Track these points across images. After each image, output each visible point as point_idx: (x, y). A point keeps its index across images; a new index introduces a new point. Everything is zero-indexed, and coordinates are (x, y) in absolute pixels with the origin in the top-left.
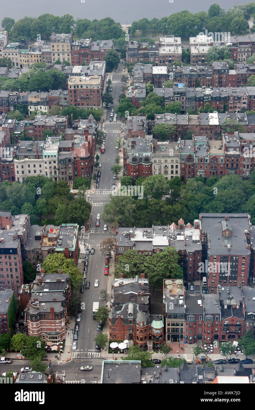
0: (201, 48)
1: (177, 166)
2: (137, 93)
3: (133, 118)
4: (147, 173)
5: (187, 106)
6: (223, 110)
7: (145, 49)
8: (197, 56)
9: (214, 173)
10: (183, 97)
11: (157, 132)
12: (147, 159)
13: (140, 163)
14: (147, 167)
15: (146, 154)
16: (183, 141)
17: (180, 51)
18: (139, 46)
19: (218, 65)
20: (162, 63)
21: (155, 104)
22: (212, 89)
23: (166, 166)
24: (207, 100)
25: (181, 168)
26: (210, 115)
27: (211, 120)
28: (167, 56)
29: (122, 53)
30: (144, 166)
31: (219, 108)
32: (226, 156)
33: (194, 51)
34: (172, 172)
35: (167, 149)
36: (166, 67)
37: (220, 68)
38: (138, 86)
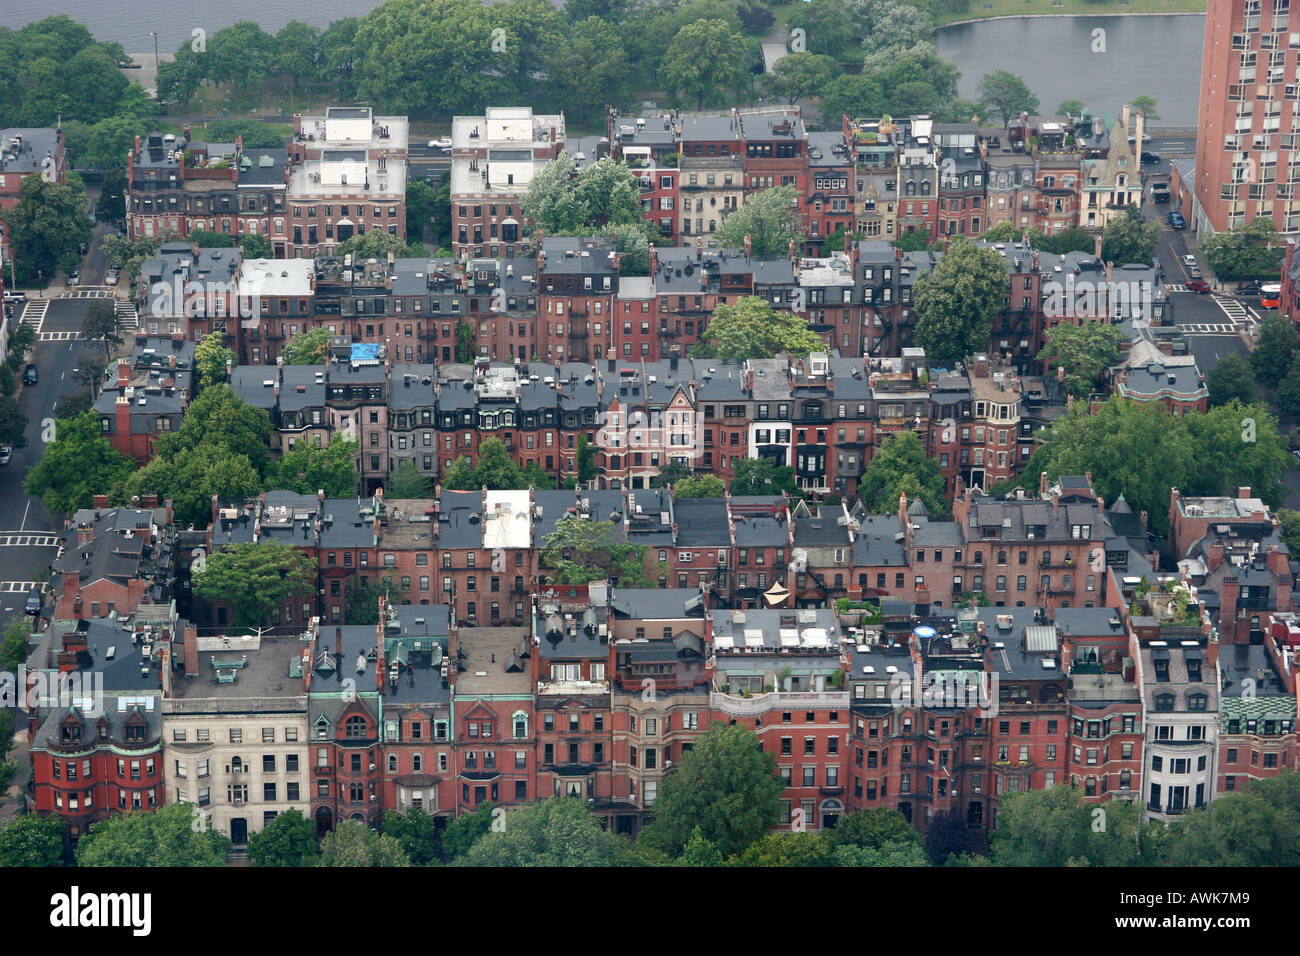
0: (499, 171)
1: (292, 762)
2: (141, 393)
3: (97, 515)
4: (137, 796)
5: (396, 453)
6: (574, 474)
7: (221, 173)
8: (477, 211)
9: (480, 791)
10: (374, 409)
11: (212, 586)
12: (138, 728)
13: (99, 747)
14: (135, 765)
15: (131, 700)
16: (331, 630)
17: (395, 183)
18: (190, 161)
19: (564, 251)
20: (302, 241)
21: (222, 448)
22: (524, 372)
23: (236, 761)
24: (494, 424)
25: (316, 770)
26: (493, 497)
27: (491, 527)
28: (329, 211)
29: (106, 192)
30: (122, 763)
31: (555, 462)
32: (541, 704)
33: (464, 184)
34: (270, 790)
35: (247, 673)
36: (310, 263)
37: (574, 268)
38: (152, 358)
